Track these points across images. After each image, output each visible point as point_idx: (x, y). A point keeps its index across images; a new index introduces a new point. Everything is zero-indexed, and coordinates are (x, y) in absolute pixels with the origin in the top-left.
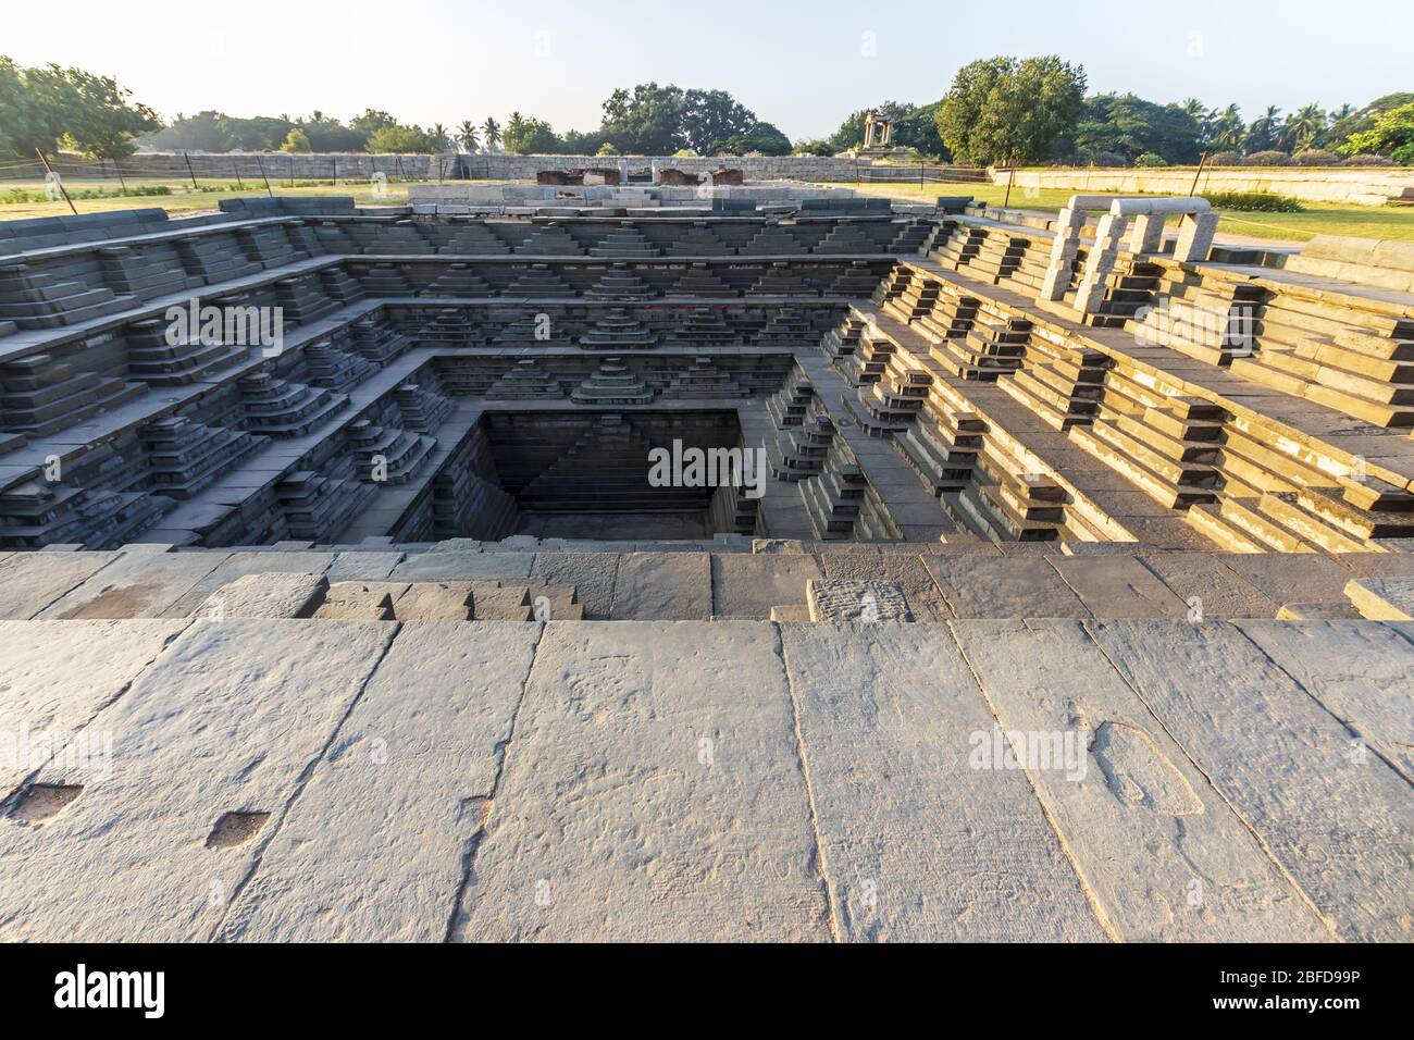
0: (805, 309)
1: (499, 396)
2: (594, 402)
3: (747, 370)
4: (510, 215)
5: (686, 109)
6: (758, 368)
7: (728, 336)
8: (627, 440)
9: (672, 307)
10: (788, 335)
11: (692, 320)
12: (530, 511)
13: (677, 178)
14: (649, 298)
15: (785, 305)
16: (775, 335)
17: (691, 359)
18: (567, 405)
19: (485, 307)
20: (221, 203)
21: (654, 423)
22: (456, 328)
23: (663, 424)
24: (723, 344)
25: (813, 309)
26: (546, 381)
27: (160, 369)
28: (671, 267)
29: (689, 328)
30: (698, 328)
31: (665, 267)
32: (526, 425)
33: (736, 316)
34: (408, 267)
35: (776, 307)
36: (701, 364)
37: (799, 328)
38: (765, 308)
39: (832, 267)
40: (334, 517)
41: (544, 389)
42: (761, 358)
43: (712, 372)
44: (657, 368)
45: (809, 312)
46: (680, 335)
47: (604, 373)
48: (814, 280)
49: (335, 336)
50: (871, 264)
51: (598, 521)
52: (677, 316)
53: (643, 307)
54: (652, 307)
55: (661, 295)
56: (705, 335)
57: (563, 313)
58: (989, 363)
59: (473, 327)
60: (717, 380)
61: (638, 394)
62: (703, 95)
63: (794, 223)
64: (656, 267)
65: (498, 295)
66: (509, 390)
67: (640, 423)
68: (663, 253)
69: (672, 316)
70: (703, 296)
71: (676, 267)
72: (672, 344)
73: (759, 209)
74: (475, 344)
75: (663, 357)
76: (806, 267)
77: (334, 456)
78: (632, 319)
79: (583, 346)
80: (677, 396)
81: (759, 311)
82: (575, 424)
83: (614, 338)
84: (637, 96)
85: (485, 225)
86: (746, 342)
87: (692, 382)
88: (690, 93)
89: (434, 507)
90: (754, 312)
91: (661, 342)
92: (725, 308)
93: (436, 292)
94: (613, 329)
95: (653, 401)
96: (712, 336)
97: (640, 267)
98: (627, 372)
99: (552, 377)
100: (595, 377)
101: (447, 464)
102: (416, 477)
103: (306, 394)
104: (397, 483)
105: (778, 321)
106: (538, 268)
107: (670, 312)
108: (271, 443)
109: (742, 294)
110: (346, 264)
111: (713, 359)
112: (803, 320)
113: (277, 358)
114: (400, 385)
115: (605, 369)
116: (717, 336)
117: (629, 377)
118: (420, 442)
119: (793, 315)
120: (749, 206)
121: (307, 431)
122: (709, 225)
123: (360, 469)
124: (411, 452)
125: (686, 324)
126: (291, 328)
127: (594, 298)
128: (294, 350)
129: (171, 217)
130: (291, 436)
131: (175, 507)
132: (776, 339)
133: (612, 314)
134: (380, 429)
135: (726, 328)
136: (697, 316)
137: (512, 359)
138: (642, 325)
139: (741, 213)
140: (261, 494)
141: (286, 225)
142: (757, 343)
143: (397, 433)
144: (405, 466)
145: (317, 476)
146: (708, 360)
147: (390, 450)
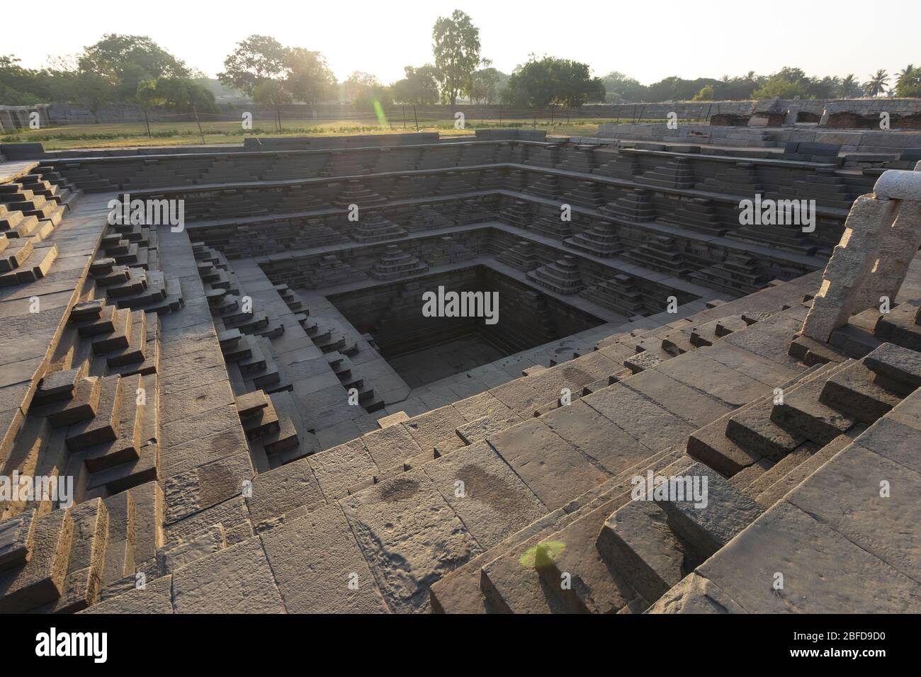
0: (772, 263)
1: (500, 260)
2: (534, 281)
7: (669, 265)
8: (534, 313)
9: (647, 230)
10: (726, 281)
11: (649, 244)
13: (847, 122)
14: (636, 220)
15: (746, 253)
16: (712, 277)
17: (617, 271)
18: (521, 277)
19: (539, 204)
22: (516, 214)
24: (661, 271)
26: (526, 259)
28: (682, 199)
29: (643, 250)
30: (650, 252)
31: (677, 198)
33: (696, 251)
34: (531, 174)
35: (735, 251)
36: (618, 280)
38: (726, 250)
41: (521, 263)
42: (675, 292)
43: (623, 289)
44: (594, 274)
46: (633, 254)
47: (558, 265)
49: (447, 204)
53: (625, 225)
55: (652, 220)
56: (651, 260)
59: (525, 215)
60: (622, 296)
61: (563, 285)
63: (860, 173)
64: (670, 197)
65: (556, 199)
66: (506, 257)
67: (551, 306)
68: (692, 187)
69: (644, 238)
70: (686, 228)
71: (686, 200)
72: (624, 259)
73: (841, 155)
75: (603, 267)
77: (365, 256)
78: (613, 233)
79: (565, 244)
80: (587, 298)
82: (517, 291)
83: (585, 242)
85: (594, 153)
86: (684, 276)
87: (604, 291)
90: (715, 252)
91: (615, 256)
92: (689, 241)
93: (530, 192)
94: (591, 237)
95: (568, 294)
96: (657, 261)
97: (658, 195)
98: (574, 268)
99: (530, 259)
100: (550, 265)
101: (415, 280)
102: (390, 279)
103: (386, 225)
104: (378, 278)
105: (728, 266)
106: (587, 185)
107: (645, 234)
108: (349, 242)
109: (721, 235)
110: (507, 168)
111: (633, 280)
112: (753, 272)
113: (395, 207)
114: (444, 235)
115: (559, 262)
116: (661, 263)
117: (567, 272)
118: (414, 265)
119: (748, 264)
120: (829, 152)
121: (364, 241)
122: (755, 166)
123: (374, 268)
124: (402, 268)
125: (645, 246)
126: (430, 196)
127: (601, 212)
128: (407, 205)
129: (440, 138)
130: (357, 241)
131: (284, 251)
132: (709, 282)
133: (601, 225)
134: (401, 251)
135: (675, 258)
136: (657, 242)
137: (522, 239)
138: (618, 239)
139: (814, 157)
140: (309, 258)
141: (500, 145)
142: (689, 279)
143: (407, 256)
144: (390, 272)
145: (339, 260)
146: (625, 278)
147: (391, 262)
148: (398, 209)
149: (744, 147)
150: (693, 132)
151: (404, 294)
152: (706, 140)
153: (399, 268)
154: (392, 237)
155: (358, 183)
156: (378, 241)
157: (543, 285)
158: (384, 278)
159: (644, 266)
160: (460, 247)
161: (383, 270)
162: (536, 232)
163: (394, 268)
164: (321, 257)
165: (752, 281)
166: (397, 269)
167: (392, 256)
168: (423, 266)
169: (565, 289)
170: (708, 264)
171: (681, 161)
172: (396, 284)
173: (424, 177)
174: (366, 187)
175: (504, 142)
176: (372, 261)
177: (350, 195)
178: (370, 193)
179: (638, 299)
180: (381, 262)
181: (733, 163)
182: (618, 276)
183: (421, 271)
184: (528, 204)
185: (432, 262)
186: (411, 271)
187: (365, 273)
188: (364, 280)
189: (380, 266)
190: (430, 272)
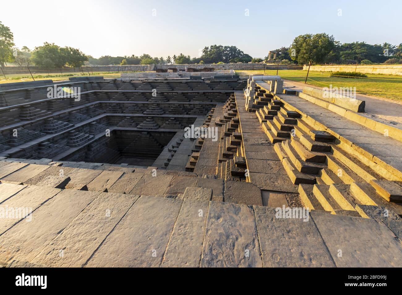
1: (120, 126)
2: (142, 128)
3: (185, 121)
4: (139, 80)
5: (224, 51)
6: (188, 121)
7: (182, 112)
8: (148, 139)
9: (169, 104)
10: (199, 112)
11: (173, 108)
12: (124, 156)
13: (191, 70)
14: (165, 102)
15: (199, 104)
16: (195, 112)
17: (169, 118)
18: (135, 129)
20: (69, 78)
21: (156, 135)
22: (115, 109)
23: (159, 135)
24: (181, 114)
25: (208, 105)
26: (132, 123)
27: (26, 117)
28: (173, 94)
29: (172, 110)
30: (175, 110)
31: (172, 94)
32: (125, 134)
33: (186, 107)
34: (109, 93)
35: (196, 104)
36: (171, 120)
37: (202, 110)
38: (194, 105)
39: (216, 94)
40: (51, 153)
41: (131, 125)
42: (189, 118)
43: (174, 122)
44: (161, 120)
45: (206, 106)
46: (169, 112)
47: (147, 121)
48: (211, 97)
49: (81, 110)
50: (226, 93)
51: (139, 160)
52: (171, 106)
53: (162, 104)
54: (164, 104)
55: (169, 101)
56: (176, 112)
57: (142, 105)
58: (223, 121)
59: (119, 108)
60: (175, 124)
61: (154, 127)
62: (229, 47)
63: (210, 82)
64: (169, 94)
65: (128, 100)
66: (122, 124)
67: (153, 135)
68: (173, 90)
69: (169, 107)
70: (179, 101)
71: (174, 94)
72: (167, 114)
73: (202, 78)
74: (119, 113)
75: (163, 117)
76: (209, 94)
77: (61, 139)
78: (159, 107)
79: (144, 114)
80: (164, 128)
81: (193, 106)
82: (136, 134)
83: (152, 112)
84: (211, 48)
85: (131, 83)
86: (187, 114)
87: (168, 124)
88: (225, 47)
89: (86, 153)
90: (191, 106)
91: (165, 113)
92: (183, 104)
93: (114, 99)
94: (152, 110)
95: (157, 129)
96: (178, 112)
97: (165, 94)
98: (152, 121)
99: (133, 122)
100: (144, 122)
101: (93, 142)
102: (82, 145)
103: (61, 123)
104: (76, 146)
105: (197, 108)
106: (139, 94)
107: (169, 105)
108: (46, 135)
109: (190, 101)
110: (95, 92)
111: (175, 118)
112: (203, 108)
113: (59, 115)
114: (91, 122)
116: (179, 112)
117: (153, 122)
118: (88, 137)
119: (201, 107)
120: (200, 78)
121: (56, 132)
122: (186, 83)
123: (68, 143)
124: (84, 139)
125: (172, 109)
126: (70, 108)
127: (151, 102)
128: (65, 113)
129: (54, 82)
130: (52, 133)
132: (195, 113)
133: (153, 106)
134: (78, 133)
135: (182, 110)
136: (175, 107)
137: (125, 117)
138: (161, 109)
139: (197, 79)
140: (32, 147)
141: (85, 83)
142: (189, 114)
143: (82, 134)
144: (80, 142)
145: (50, 143)
146: (173, 118)
147: (77, 138)
148: (60, 116)
150: (157, 75)
151: (92, 149)
152: (162, 77)
154: (68, 128)
155: (30, 107)
156: (63, 131)
157: (148, 129)
158: (79, 145)
159: (175, 114)
160: (100, 125)
161: (76, 142)
162: (128, 113)
163: (80, 140)
164: (40, 145)
165: (204, 111)
166: (82, 140)
167: (75, 135)
168: (91, 136)
170: (192, 109)
171: (165, 83)
172: (86, 146)
174: (36, 108)
175: (87, 82)
176: (66, 140)
177: (30, 113)
178: (41, 111)
179: (180, 123)
180: (71, 139)
181: (181, 82)
182: (171, 118)
183: (93, 138)
184: (118, 104)
185: (93, 134)
186: (89, 139)
187: (66, 146)
188: (69, 149)
189: (73, 141)
190: (97, 137)
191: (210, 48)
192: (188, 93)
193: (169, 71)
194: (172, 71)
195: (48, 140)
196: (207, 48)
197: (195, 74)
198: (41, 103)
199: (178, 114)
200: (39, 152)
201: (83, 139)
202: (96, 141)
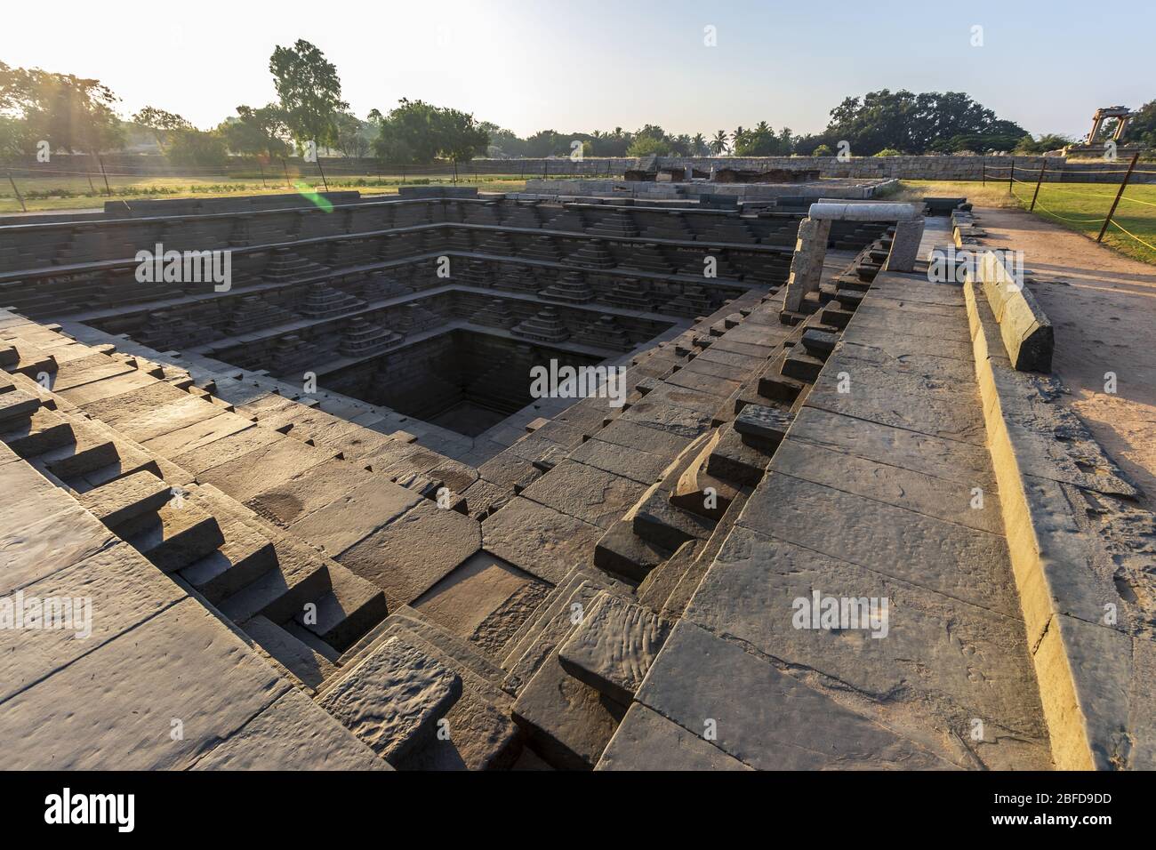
0: (717, 289)
1: (476, 322)
2: (522, 335)
3: (640, 331)
4: (559, 202)
6: (650, 331)
7: (641, 302)
9: (614, 275)
10: (689, 308)
11: (620, 287)
13: (729, 177)
14: (601, 267)
15: (698, 284)
16: (678, 307)
17: (599, 314)
18: (506, 334)
19: (499, 262)
20: (400, 189)
22: (477, 274)
24: (636, 308)
25: (725, 291)
26: (504, 316)
27: (274, 273)
28: (634, 246)
29: (615, 292)
30: (622, 293)
31: (630, 245)
32: (479, 343)
33: (659, 288)
34: (477, 232)
35: (689, 284)
36: (603, 321)
37: (700, 304)
38: (682, 284)
39: (765, 256)
41: (500, 321)
42: (654, 323)
43: (610, 328)
44: (578, 319)
45: (721, 293)
46: (607, 297)
47: (540, 317)
48: (745, 266)
52: (615, 283)
53: (593, 273)
54: (599, 273)
55: (615, 266)
56: (624, 300)
57: (544, 271)
59: (487, 275)
60: (611, 335)
61: (552, 335)
62: (935, 97)
63: (756, 216)
64: (624, 245)
65: (514, 255)
66: (481, 318)
67: (545, 356)
68: (638, 235)
69: (612, 283)
70: (644, 270)
71: (637, 246)
72: (600, 303)
73: (740, 203)
74: (483, 286)
75: (585, 312)
76: (742, 254)
77: (329, 332)
78: (583, 281)
79: (540, 297)
80: (578, 342)
81: (679, 287)
82: (506, 348)
83: (561, 293)
84: (866, 102)
85: (537, 208)
86: (655, 309)
87: (593, 333)
88: (922, 97)
90: (674, 286)
91: (592, 301)
92: (652, 281)
93: (482, 250)
94: (564, 287)
95: (560, 341)
96: (631, 301)
97: (612, 244)
98: (555, 318)
99: (508, 315)
100: (532, 318)
101: (394, 353)
102: (368, 355)
103: (340, 297)
104: (353, 356)
105: (688, 296)
106: (543, 239)
107: (612, 279)
108: (302, 320)
109: (674, 272)
110: (447, 228)
111: (616, 318)
112: (706, 298)
113: (343, 277)
114: (409, 302)
115: (541, 314)
116: (634, 301)
117: (554, 322)
118: (389, 337)
119: (701, 293)
120: (731, 201)
121: (321, 317)
122: (683, 215)
123: (342, 344)
124: (377, 341)
125: (616, 289)
126: (374, 262)
127: (566, 263)
128: (357, 273)
129: (361, 197)
130: (313, 317)
131: (224, 338)
132: (676, 311)
133: (570, 276)
134: (367, 324)
135: (644, 296)
136: (625, 284)
137: (493, 298)
138: (589, 286)
139: (722, 206)
140: (263, 341)
141: (430, 204)
142: (661, 312)
143: (378, 328)
144: (364, 347)
145: (302, 340)
146: (609, 318)
147: (363, 337)
148: (346, 279)
149: (664, 199)
150: (617, 187)
151: (389, 369)
152: (630, 194)
153: (374, 341)
154: (352, 310)
155: (288, 252)
156: (337, 315)
157: (533, 337)
158: (361, 354)
159: (620, 306)
160: (428, 313)
161: (355, 346)
162: (504, 289)
163: (368, 342)
164: (279, 339)
165: (708, 306)
166: (371, 343)
167: (360, 330)
168: (397, 337)
169: (556, 337)
170: (672, 297)
171: (623, 213)
172: (376, 358)
173: (362, 242)
174: (301, 256)
175: (434, 200)
176: (338, 338)
177: (285, 266)
178: (308, 262)
179: (625, 334)
180: (349, 338)
181: (666, 213)
182: (602, 318)
183: (398, 342)
184: (486, 263)
185: (405, 332)
186: (387, 344)
187: (335, 351)
188: (337, 360)
189: (351, 342)
190: (408, 342)
191: (861, 102)
192: (675, 247)
193: (660, 176)
194: (669, 177)
195: (300, 332)
196: (850, 103)
197: (728, 188)
198: (316, 246)
199: (629, 307)
200: (273, 356)
201: (373, 341)
202: (400, 350)
